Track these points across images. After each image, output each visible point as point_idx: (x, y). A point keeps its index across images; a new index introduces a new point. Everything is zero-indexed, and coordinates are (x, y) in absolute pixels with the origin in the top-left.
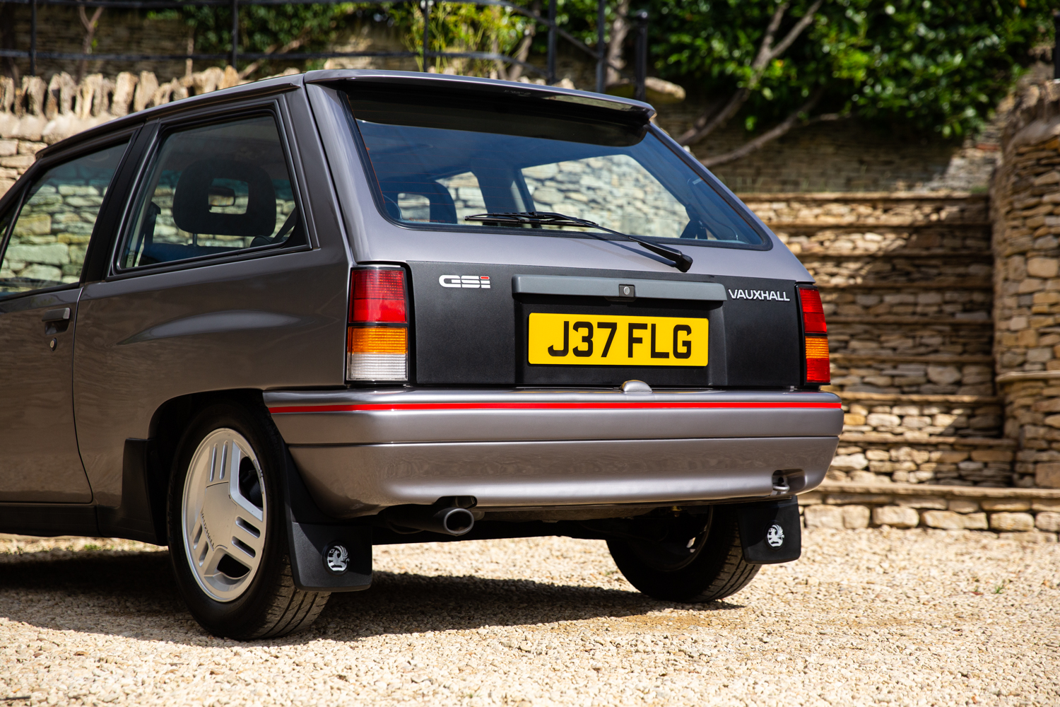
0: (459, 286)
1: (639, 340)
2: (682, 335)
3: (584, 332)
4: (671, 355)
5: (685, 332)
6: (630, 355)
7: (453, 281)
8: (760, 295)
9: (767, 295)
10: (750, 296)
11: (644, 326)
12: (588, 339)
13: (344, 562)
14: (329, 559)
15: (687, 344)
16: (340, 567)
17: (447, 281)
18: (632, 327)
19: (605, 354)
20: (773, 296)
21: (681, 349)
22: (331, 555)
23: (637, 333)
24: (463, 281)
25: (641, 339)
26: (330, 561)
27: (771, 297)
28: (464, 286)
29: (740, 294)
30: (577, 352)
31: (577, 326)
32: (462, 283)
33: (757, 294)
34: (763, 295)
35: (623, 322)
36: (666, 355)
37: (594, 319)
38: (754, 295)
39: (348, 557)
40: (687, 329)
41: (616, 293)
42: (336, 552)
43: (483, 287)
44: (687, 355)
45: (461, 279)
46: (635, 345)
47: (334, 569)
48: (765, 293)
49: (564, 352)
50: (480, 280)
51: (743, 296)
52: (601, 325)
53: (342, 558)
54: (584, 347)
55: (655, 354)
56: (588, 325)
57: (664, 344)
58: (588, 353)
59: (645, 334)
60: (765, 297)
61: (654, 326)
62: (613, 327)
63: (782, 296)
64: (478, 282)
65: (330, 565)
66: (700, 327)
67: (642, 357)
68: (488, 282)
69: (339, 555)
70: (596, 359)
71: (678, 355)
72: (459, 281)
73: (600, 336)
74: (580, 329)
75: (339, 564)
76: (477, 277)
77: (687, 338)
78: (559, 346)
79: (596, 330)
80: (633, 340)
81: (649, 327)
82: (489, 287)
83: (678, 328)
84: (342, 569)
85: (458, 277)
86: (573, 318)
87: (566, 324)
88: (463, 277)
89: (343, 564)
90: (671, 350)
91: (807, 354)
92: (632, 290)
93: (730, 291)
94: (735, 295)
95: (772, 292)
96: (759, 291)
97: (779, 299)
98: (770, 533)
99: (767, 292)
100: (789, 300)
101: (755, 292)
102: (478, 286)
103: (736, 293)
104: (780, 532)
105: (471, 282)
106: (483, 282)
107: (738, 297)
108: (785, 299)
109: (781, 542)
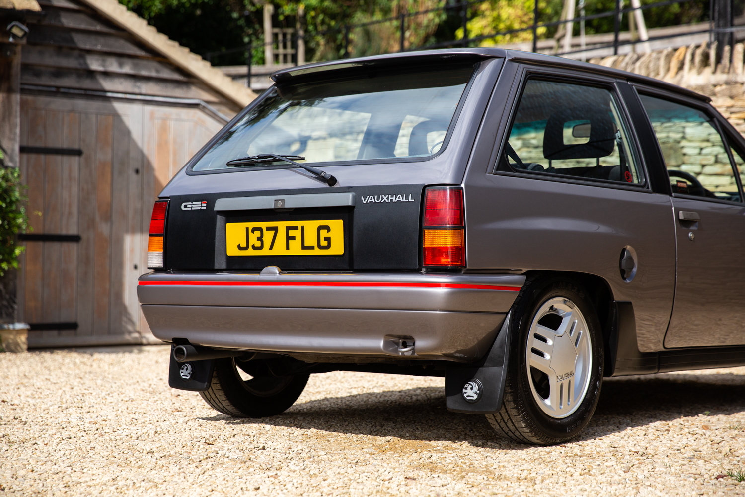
0: (190, 209)
1: (293, 238)
2: (324, 233)
3: (258, 233)
4: (316, 247)
5: (326, 231)
6: (288, 248)
7: (188, 206)
8: (388, 198)
9: (394, 198)
10: (378, 200)
11: (296, 228)
12: (260, 238)
13: (189, 373)
14: (181, 371)
15: (328, 239)
16: (187, 376)
17: (185, 206)
18: (288, 228)
19: (271, 248)
20: (400, 198)
21: (324, 243)
22: (183, 369)
23: (292, 233)
24: (193, 206)
25: (295, 237)
26: (182, 372)
27: (397, 199)
28: (193, 209)
29: (371, 199)
30: (254, 248)
31: (254, 230)
33: (385, 198)
34: (390, 198)
35: (282, 225)
36: (312, 248)
37: (263, 225)
38: (383, 198)
39: (192, 371)
40: (328, 228)
41: (273, 207)
42: (186, 367)
43: (202, 208)
44: (328, 247)
46: (290, 241)
47: (184, 377)
48: (392, 197)
49: (246, 248)
51: (373, 200)
52: (268, 229)
53: (188, 371)
54: (258, 244)
55: (304, 247)
56: (260, 229)
57: (311, 240)
58: (261, 248)
59: (297, 234)
60: (392, 200)
61: (303, 228)
62: (276, 229)
63: (407, 198)
64: (200, 206)
65: (182, 374)
66: (337, 226)
67: (295, 250)
68: (205, 205)
69: (187, 369)
70: (265, 252)
71: (321, 247)
72: (191, 206)
73: (268, 236)
74: (255, 232)
75: (186, 374)
76: (200, 203)
77: (328, 235)
78: (244, 244)
79: (265, 231)
80: (289, 238)
81: (300, 228)
82: (205, 208)
83: (320, 228)
84: (188, 378)
85: (191, 203)
86: (251, 225)
87: (247, 229)
88: (194, 203)
89: (188, 375)
90: (315, 244)
91: (427, 244)
92: (283, 204)
93: (362, 197)
94: (366, 201)
95: (399, 196)
96: (387, 196)
97: (404, 200)
98: (466, 388)
99: (394, 196)
100: (413, 200)
101: (383, 196)
102: (199, 208)
103: (367, 199)
104: (476, 388)
105: (197, 206)
106: (203, 205)
107: (368, 202)
108: (410, 200)
109: (476, 396)
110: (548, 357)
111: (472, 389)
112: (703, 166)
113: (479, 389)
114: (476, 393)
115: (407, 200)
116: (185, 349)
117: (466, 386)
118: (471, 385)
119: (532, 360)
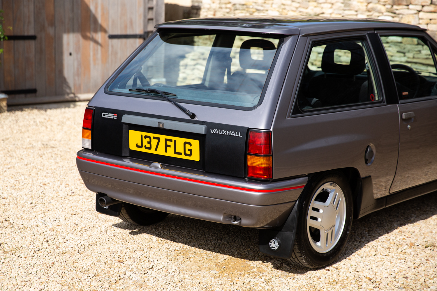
0: (107, 117)
1: (169, 146)
2: (188, 146)
3: (148, 140)
4: (183, 154)
5: (189, 145)
6: (166, 151)
7: (106, 115)
8: (226, 132)
9: (230, 133)
10: (220, 132)
11: (171, 141)
12: (149, 143)
15: (190, 150)
17: (104, 115)
18: (166, 140)
19: (156, 150)
20: (233, 134)
21: (188, 152)
23: (168, 143)
24: (109, 116)
27: (232, 134)
28: (109, 117)
29: (216, 131)
30: (146, 148)
31: (146, 137)
32: (108, 116)
33: (225, 132)
34: (228, 133)
35: (163, 137)
36: (181, 154)
37: (152, 135)
38: (223, 132)
40: (190, 144)
41: (157, 126)
43: (114, 118)
44: (190, 155)
45: (108, 115)
46: (168, 148)
47: (104, 207)
48: (229, 132)
49: (141, 147)
50: (114, 116)
51: (217, 132)
52: (154, 138)
54: (148, 146)
55: (176, 153)
56: (149, 137)
57: (180, 149)
58: (150, 148)
59: (172, 144)
60: (229, 134)
61: (175, 141)
62: (159, 139)
63: (238, 134)
64: (113, 116)
66: (195, 144)
67: (170, 153)
68: (116, 117)
70: (152, 151)
71: (186, 155)
72: (107, 115)
73: (154, 142)
74: (146, 138)
76: (113, 114)
77: (190, 148)
78: (140, 144)
79: (152, 139)
80: (167, 146)
81: (173, 141)
82: (116, 118)
83: (185, 143)
84: (107, 208)
85: (107, 114)
86: (144, 134)
87: (142, 136)
88: (109, 114)
90: (183, 152)
91: (249, 164)
92: (163, 125)
93: (211, 129)
94: (213, 132)
95: (233, 132)
96: (226, 131)
97: (236, 135)
98: (271, 242)
99: (230, 132)
100: (241, 136)
101: (224, 131)
102: (113, 118)
103: (214, 131)
104: (277, 243)
105: (111, 116)
106: (115, 116)
107: (214, 133)
108: (240, 136)
109: (276, 248)
110: (319, 220)
111: (274, 243)
112: (423, 6)
113: (278, 244)
114: (277, 246)
115: (238, 136)
116: (105, 200)
117: (271, 241)
118: (274, 241)
119: (310, 223)
